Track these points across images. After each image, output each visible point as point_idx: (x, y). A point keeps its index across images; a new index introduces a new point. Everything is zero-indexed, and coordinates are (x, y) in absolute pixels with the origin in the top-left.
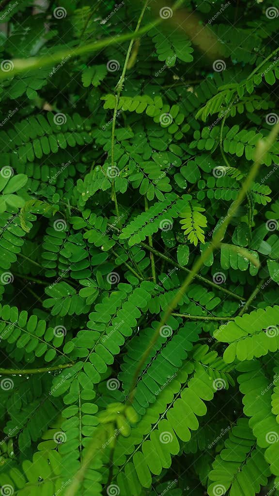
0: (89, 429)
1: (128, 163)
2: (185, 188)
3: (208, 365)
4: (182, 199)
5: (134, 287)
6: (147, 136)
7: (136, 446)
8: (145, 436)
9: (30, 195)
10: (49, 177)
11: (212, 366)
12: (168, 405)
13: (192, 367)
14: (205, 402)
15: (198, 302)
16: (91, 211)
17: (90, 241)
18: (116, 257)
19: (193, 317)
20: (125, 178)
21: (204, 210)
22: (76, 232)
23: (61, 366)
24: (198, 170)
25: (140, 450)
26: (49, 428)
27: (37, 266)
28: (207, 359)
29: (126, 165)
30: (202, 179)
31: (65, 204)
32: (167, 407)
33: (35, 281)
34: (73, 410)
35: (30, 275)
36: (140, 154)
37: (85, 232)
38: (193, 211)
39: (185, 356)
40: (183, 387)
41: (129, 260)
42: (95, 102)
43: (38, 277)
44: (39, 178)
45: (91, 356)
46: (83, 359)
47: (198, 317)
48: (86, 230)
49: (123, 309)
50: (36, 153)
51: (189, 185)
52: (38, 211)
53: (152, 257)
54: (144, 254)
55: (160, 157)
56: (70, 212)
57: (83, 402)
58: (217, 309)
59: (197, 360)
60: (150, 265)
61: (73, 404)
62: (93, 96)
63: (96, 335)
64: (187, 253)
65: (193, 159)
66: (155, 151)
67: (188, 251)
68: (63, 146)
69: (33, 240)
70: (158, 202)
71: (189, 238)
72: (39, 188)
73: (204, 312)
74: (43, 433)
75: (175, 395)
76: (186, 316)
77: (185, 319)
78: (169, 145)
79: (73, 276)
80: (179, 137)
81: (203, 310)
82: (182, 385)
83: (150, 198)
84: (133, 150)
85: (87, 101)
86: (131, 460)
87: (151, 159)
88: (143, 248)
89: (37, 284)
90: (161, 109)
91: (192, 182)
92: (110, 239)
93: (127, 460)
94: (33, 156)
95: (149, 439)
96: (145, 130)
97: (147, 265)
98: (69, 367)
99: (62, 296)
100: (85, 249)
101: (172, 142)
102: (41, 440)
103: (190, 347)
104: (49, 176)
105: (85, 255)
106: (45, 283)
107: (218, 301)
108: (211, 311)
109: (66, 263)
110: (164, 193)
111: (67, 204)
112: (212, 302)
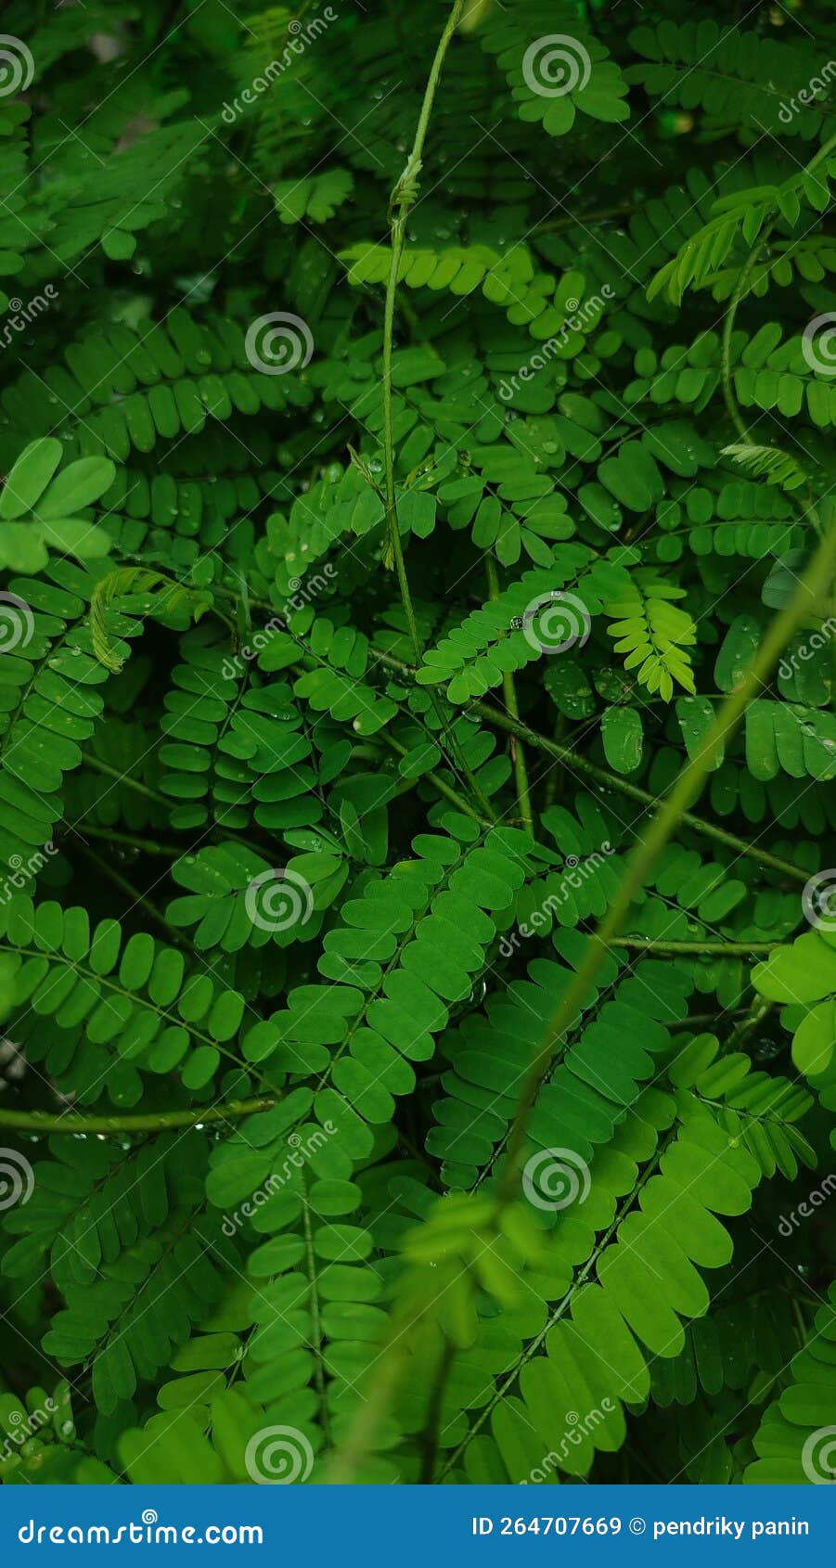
0: (346, 1314)
1: (431, 450)
2: (616, 528)
3: (721, 1100)
4: (607, 559)
5: (465, 847)
6: (486, 372)
7: (501, 1380)
8: (527, 1343)
9: (119, 563)
10: (175, 512)
11: (739, 1102)
12: (600, 1236)
13: (668, 1106)
14: (725, 1220)
15: (674, 899)
16: (313, 613)
17: (316, 704)
18: (399, 756)
19: (662, 946)
20: (428, 491)
21: (682, 594)
22: (267, 679)
23: (236, 1106)
24: (656, 469)
25: (515, 1390)
26: (196, 1333)
27: (145, 795)
28: (717, 1078)
29: (426, 455)
30: (668, 497)
31: (233, 594)
32: (597, 1244)
33: (137, 846)
34: (285, 1250)
35: (120, 826)
36: (467, 426)
37: (296, 677)
38: (646, 598)
39: (647, 1069)
40: (646, 1174)
41: (443, 764)
42: (315, 282)
43: (147, 833)
44: (144, 513)
45: (338, 1068)
46: (312, 1081)
47: (678, 947)
48: (301, 672)
49: (437, 916)
50: (135, 437)
51: (630, 517)
52: (147, 605)
53: (518, 755)
54: (492, 743)
55: (531, 434)
56: (248, 616)
57: (318, 1222)
58: (737, 918)
59: (683, 1085)
60: (513, 779)
61: (284, 1230)
62: (307, 266)
63: (350, 1003)
64: (636, 731)
65: (639, 437)
66: (514, 417)
67: (640, 726)
68: (219, 410)
69: (128, 717)
70: (532, 569)
71: (641, 678)
72: (146, 544)
73: (694, 929)
74: (175, 1348)
75: (621, 1202)
76: (638, 944)
77: (633, 952)
78: (558, 396)
79: (263, 820)
80: (589, 371)
81: (692, 922)
82: (643, 1167)
83: (509, 558)
84: (445, 413)
85: (288, 282)
86: (486, 1429)
87: (503, 439)
88: (487, 725)
89: (143, 853)
90: (528, 284)
91: (639, 507)
92: (378, 698)
93: (471, 1428)
94: (126, 444)
95: (542, 1351)
96: (481, 355)
97: (501, 779)
98: (264, 1109)
99: (229, 887)
100: (300, 731)
101: (568, 388)
102: (168, 1375)
103: (662, 1041)
104: (178, 508)
105: (301, 749)
106: (169, 851)
107: (737, 892)
108: (716, 926)
109: (240, 777)
110: (550, 542)
111: (239, 593)
112: (719, 894)
